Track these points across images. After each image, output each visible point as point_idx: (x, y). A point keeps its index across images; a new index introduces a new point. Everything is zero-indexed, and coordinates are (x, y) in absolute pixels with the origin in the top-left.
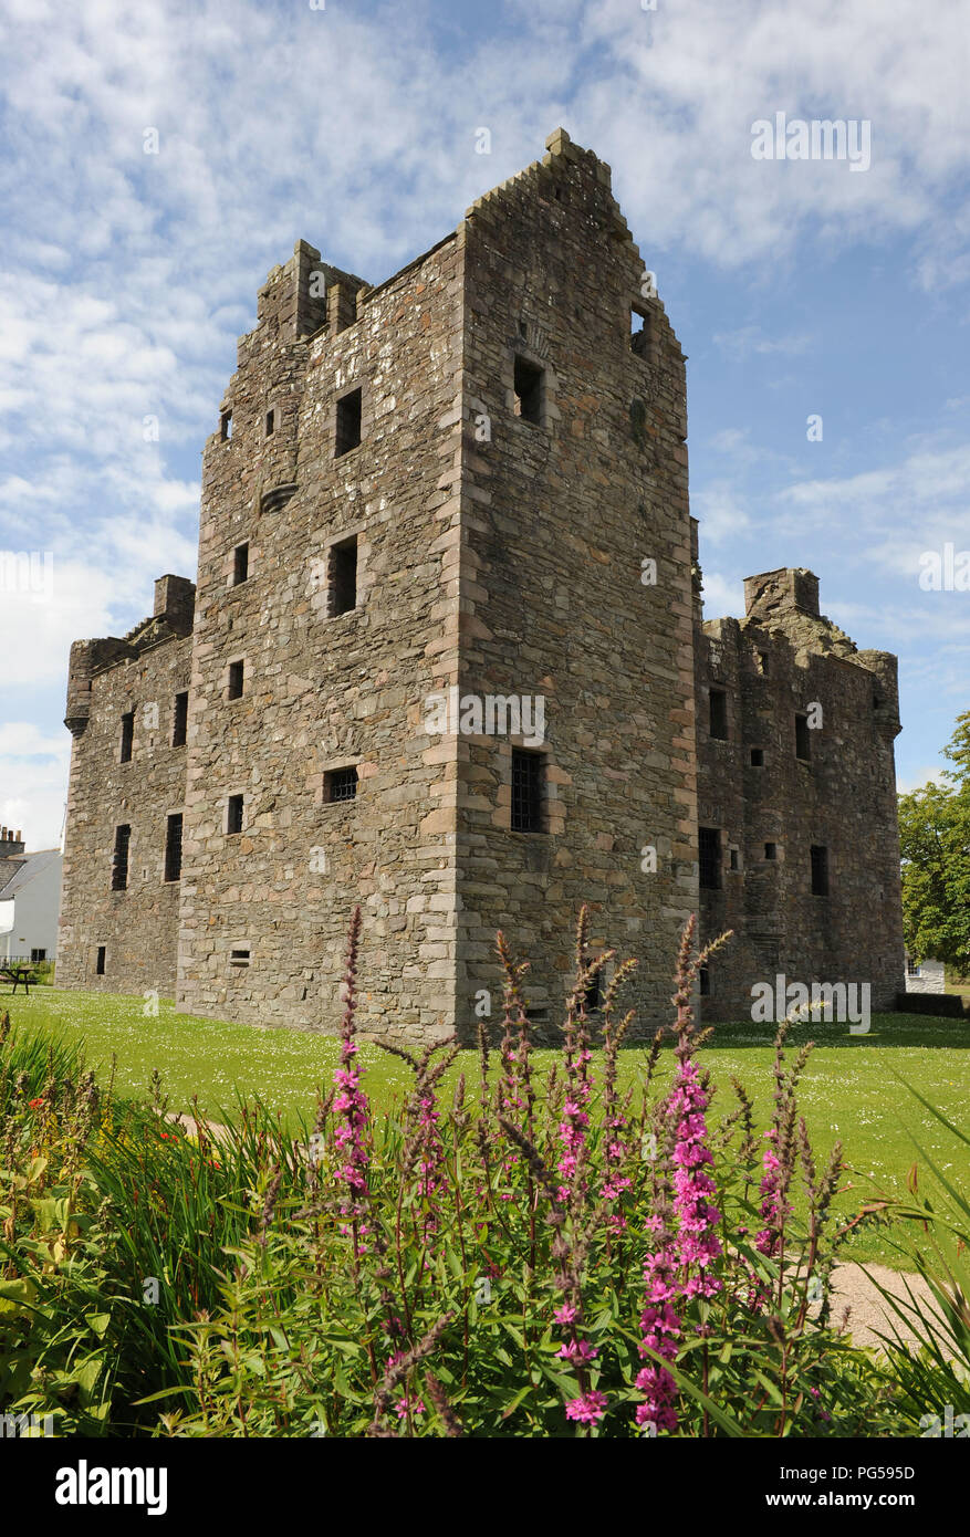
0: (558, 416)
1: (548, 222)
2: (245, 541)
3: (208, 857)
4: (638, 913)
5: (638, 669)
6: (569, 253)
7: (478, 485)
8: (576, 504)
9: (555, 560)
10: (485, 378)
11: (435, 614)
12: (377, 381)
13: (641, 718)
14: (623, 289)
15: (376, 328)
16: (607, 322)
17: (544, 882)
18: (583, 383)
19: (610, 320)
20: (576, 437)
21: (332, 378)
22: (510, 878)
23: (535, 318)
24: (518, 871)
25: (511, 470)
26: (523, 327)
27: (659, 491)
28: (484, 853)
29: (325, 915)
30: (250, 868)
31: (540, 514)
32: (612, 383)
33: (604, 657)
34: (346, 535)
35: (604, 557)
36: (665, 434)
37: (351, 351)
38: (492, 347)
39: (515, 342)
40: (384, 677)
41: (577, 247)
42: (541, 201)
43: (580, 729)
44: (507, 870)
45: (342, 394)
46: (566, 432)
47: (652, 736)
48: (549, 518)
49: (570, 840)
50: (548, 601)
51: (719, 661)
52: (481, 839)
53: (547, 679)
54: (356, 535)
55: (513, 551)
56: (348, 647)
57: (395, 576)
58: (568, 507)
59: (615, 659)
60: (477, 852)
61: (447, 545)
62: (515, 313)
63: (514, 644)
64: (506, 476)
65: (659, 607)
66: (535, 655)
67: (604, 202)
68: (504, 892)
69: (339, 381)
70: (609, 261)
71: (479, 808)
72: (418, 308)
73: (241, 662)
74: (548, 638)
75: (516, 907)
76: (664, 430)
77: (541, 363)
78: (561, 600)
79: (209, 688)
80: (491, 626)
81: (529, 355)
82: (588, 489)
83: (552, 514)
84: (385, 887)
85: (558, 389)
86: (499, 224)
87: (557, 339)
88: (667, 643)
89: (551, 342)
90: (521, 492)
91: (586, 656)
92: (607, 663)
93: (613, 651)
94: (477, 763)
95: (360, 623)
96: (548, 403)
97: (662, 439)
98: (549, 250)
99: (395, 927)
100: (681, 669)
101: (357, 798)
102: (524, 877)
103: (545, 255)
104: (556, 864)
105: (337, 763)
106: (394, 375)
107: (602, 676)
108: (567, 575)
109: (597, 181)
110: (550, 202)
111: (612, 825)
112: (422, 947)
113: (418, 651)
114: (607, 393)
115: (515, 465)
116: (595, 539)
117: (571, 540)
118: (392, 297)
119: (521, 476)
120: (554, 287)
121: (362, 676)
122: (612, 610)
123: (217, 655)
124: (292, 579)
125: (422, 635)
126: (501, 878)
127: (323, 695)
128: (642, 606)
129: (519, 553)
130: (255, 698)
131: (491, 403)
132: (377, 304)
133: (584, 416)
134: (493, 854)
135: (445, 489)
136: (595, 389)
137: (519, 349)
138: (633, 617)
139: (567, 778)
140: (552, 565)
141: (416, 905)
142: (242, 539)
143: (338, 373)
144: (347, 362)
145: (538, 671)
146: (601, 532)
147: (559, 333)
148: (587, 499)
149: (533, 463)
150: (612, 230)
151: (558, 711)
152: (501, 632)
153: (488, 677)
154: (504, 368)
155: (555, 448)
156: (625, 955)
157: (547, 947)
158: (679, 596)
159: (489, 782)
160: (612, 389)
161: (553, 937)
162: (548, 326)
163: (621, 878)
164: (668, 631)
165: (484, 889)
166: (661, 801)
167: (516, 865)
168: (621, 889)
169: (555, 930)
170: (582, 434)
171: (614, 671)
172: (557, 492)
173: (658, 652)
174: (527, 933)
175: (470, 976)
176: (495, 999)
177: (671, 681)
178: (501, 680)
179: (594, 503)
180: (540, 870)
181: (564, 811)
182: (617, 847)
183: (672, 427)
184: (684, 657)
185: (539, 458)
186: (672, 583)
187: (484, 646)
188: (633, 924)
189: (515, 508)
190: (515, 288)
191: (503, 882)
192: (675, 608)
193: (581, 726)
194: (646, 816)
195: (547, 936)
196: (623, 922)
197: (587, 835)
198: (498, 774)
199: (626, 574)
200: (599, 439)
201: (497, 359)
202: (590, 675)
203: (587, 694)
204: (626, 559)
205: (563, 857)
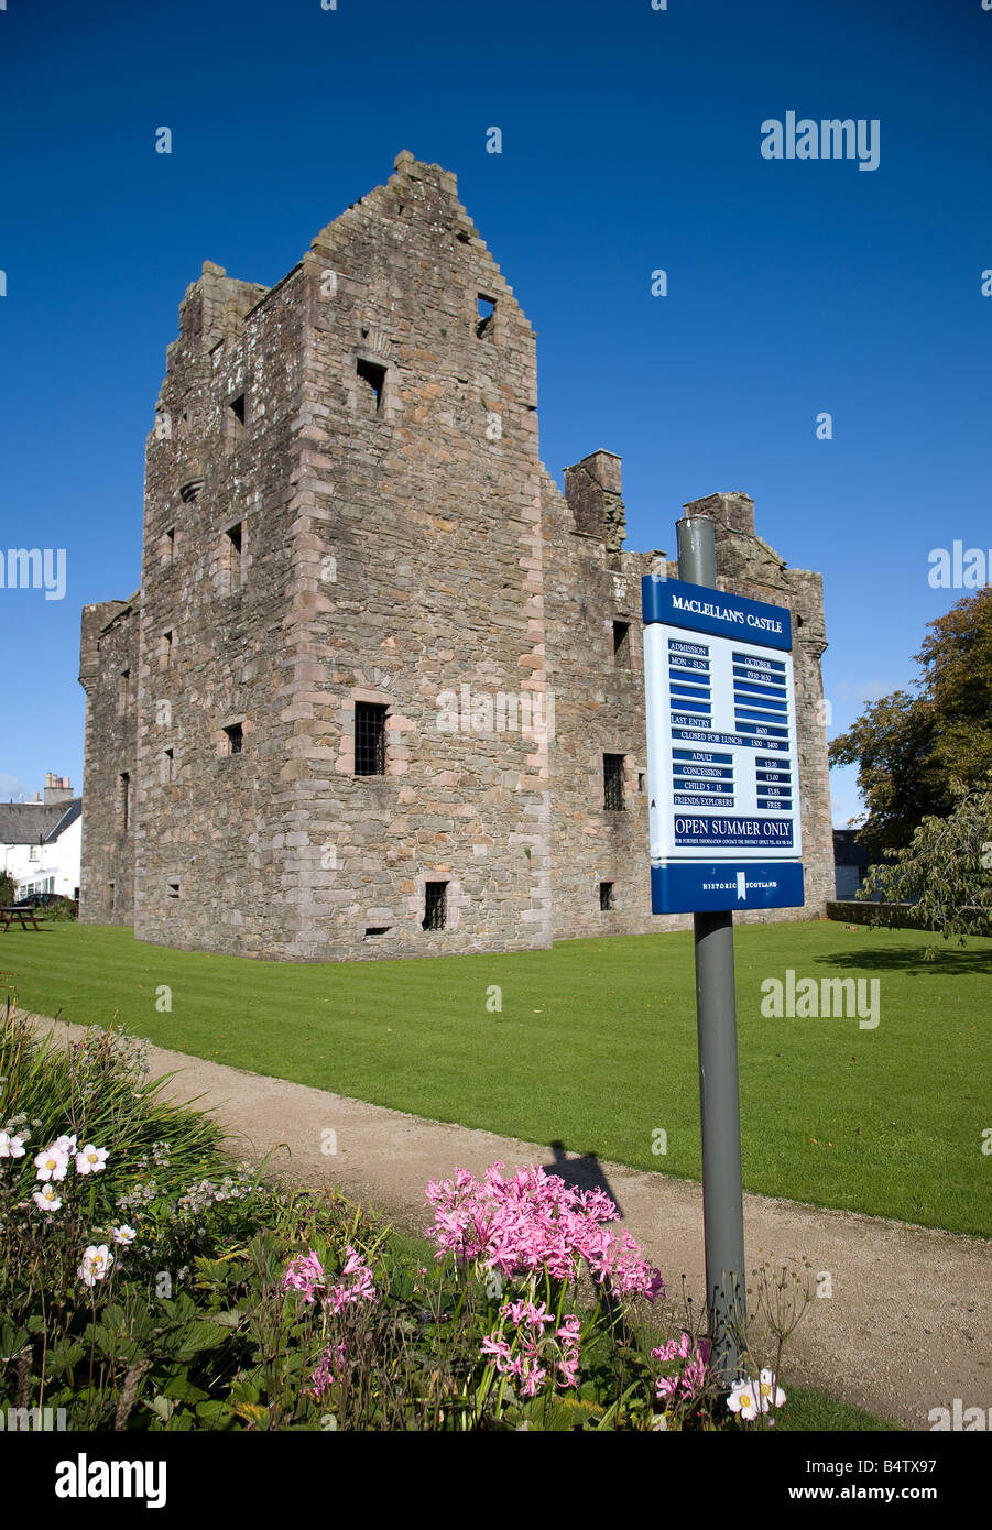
0: (400, 406)
1: (390, 239)
2: (171, 527)
3: (151, 804)
4: (485, 840)
5: (484, 622)
6: (411, 261)
7: (320, 479)
8: (419, 483)
9: (398, 534)
10: (327, 384)
11: (288, 593)
12: (254, 389)
13: (487, 665)
14: (469, 281)
15: (253, 342)
16: (452, 315)
17: (387, 817)
18: (425, 373)
19: (455, 313)
20: (419, 424)
21: (225, 387)
22: (354, 815)
23: (377, 324)
24: (362, 809)
25: (353, 462)
26: (365, 334)
27: (506, 459)
28: (328, 795)
29: (224, 852)
30: (178, 814)
31: (383, 495)
32: (456, 369)
33: (448, 615)
34: (235, 523)
35: (449, 526)
36: (515, 407)
37: (238, 362)
38: (334, 357)
39: (356, 349)
40: (258, 647)
41: (421, 254)
42: (385, 220)
43: (425, 681)
44: (352, 809)
45: (232, 399)
46: (408, 423)
47: (498, 681)
48: (393, 498)
49: (416, 779)
50: (391, 572)
51: (623, 595)
52: (325, 784)
53: (390, 640)
54: (240, 524)
55: (354, 531)
56: (236, 620)
57: (265, 559)
58: (410, 486)
59: (459, 615)
60: (320, 795)
61: (295, 533)
62: (358, 324)
63: (356, 613)
64: (347, 467)
65: (507, 564)
66: (378, 620)
67: (448, 209)
68: (348, 827)
69: (231, 389)
70: (453, 260)
71: (323, 757)
72: (280, 326)
73: (170, 633)
74: (390, 603)
75: (361, 840)
76: (512, 404)
77: (384, 363)
78: (403, 569)
79: (150, 656)
80: (334, 600)
81: (371, 358)
82: (432, 467)
83: (396, 495)
84: (259, 827)
85: (401, 382)
86: (341, 249)
87: (400, 339)
88: (515, 595)
89: (394, 342)
90: (363, 478)
91: (430, 616)
92: (452, 620)
93: (457, 607)
94: (320, 719)
95: (243, 600)
96: (390, 396)
97: (511, 411)
98: (392, 262)
99: (266, 861)
100: (530, 618)
101: (243, 751)
102: (366, 814)
103: (388, 267)
104: (400, 801)
105: (231, 721)
106: (264, 385)
107: (447, 632)
108: (411, 546)
109: (443, 191)
110: (392, 218)
111: (457, 763)
112: (284, 877)
113: (278, 624)
114: (451, 379)
115: (357, 457)
116: (438, 511)
117: (413, 515)
118: (264, 316)
119: (364, 465)
120: (397, 294)
121: (245, 645)
122: (455, 572)
123: (155, 626)
124: (201, 561)
125: (280, 611)
126: (346, 816)
127: (221, 662)
128: (488, 565)
129: (360, 532)
130: (179, 665)
131: (333, 405)
132: (254, 322)
133: (426, 403)
134: (337, 795)
135: (295, 484)
136: (439, 377)
137: (361, 355)
138: (479, 576)
139: (412, 725)
140: (394, 539)
141: (278, 841)
142: (170, 525)
143: (231, 380)
144: (236, 371)
145: (381, 634)
146: (446, 504)
147: (402, 333)
148: (430, 477)
149: (376, 452)
150: (457, 232)
151: (401, 667)
152: (342, 604)
153: (332, 644)
154: (347, 373)
155: (398, 436)
156: (472, 878)
157: (391, 874)
158: (528, 551)
159: (332, 735)
160: (457, 375)
161: (398, 864)
162: (391, 329)
163: (468, 810)
164: (516, 584)
165: (329, 827)
166: (508, 738)
167: (360, 804)
168: (467, 821)
169: (400, 858)
170: (426, 419)
171: (459, 627)
172: (400, 473)
173: (505, 604)
174: (372, 864)
175: (317, 901)
176: (341, 919)
177: (520, 630)
178: (344, 646)
179: (439, 479)
180: (383, 807)
181: (408, 755)
182: (462, 783)
183: (520, 400)
184: (533, 606)
185: (381, 446)
186: (520, 541)
187: (328, 617)
188: (480, 850)
189: (358, 494)
190: (357, 302)
191: (347, 819)
192: (523, 563)
193: (425, 678)
194: (493, 753)
195: (392, 864)
196: (469, 849)
197: (432, 773)
198: (340, 727)
199: (471, 538)
200: (442, 421)
201: (339, 366)
202: (434, 632)
203: (431, 649)
204: (471, 525)
205: (407, 794)
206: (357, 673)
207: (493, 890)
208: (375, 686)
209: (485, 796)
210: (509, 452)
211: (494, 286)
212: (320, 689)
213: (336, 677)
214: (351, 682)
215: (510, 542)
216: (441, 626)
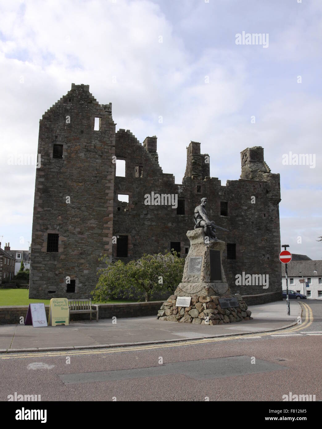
0: (67, 155)
1: (66, 109)
4: (88, 269)
5: (91, 209)
6: (73, 113)
7: (41, 177)
8: (71, 174)
9: (64, 189)
10: (44, 153)
13: (92, 222)
14: (92, 114)
17: (56, 263)
18: (76, 144)
19: (86, 125)
20: (72, 158)
22: (46, 262)
23: (60, 133)
25: (51, 172)
26: (56, 137)
28: (38, 257)
31: (60, 179)
32: (86, 140)
33: (79, 209)
35: (81, 184)
36: (106, 147)
38: (46, 145)
39: (53, 142)
41: (76, 111)
42: (64, 104)
43: (70, 227)
44: (45, 261)
46: (69, 158)
47: (96, 225)
48: (63, 179)
49: (65, 253)
50: (61, 199)
52: (38, 254)
53: (60, 217)
55: (50, 190)
58: (69, 175)
59: (83, 208)
60: (36, 257)
62: (54, 135)
63: (50, 211)
64: (49, 173)
65: (101, 192)
66: (56, 212)
67: (86, 95)
68: (44, 265)
70: (86, 110)
71: (38, 248)
74: (60, 207)
75: (47, 269)
77: (62, 144)
78: (65, 198)
80: (43, 208)
81: (58, 143)
82: (76, 169)
85: (67, 148)
86: (50, 116)
87: (68, 136)
88: (103, 201)
89: (66, 137)
90: (54, 176)
91: (73, 209)
93: (82, 206)
94: (37, 238)
96: (63, 152)
100: (108, 207)
102: (49, 262)
103: (65, 117)
104: (60, 259)
107: (78, 213)
109: (84, 91)
110: (67, 103)
111: (80, 248)
114: (84, 143)
115: (52, 170)
116: (77, 181)
117: (69, 183)
119: (54, 172)
122: (82, 197)
126: (43, 262)
128: (94, 193)
129: (52, 190)
133: (75, 152)
134: (41, 257)
136: (80, 144)
137: (55, 143)
138: (90, 197)
139: (65, 239)
145: (57, 216)
146: (80, 178)
147: (68, 134)
148: (75, 172)
149: (58, 168)
150: (88, 101)
151: (62, 224)
152: (45, 209)
153: (41, 219)
154: (50, 149)
155: (65, 162)
156: (83, 279)
157: (56, 277)
158: (109, 188)
159: (41, 242)
160: (86, 142)
161: (59, 275)
162: (64, 134)
163: (82, 261)
164: (103, 198)
165: (38, 265)
166: (98, 241)
167: (48, 259)
168: (82, 264)
169: (59, 274)
170: (75, 156)
171: (83, 211)
172: (65, 172)
173: (99, 204)
174: (50, 275)
175: (34, 283)
176: (40, 288)
177: (104, 210)
178: (45, 220)
179: (78, 172)
180: (55, 260)
181: (63, 247)
182: (81, 254)
183: (109, 145)
184: (109, 203)
185: (60, 166)
186: (106, 185)
187: (41, 213)
188: (86, 272)
189: (52, 180)
190: (55, 129)
191: (43, 263)
192: (107, 191)
193: (70, 226)
194: (93, 245)
195: (57, 275)
196: (83, 272)
197: (71, 251)
198: (43, 240)
199: (88, 187)
200: (80, 156)
201: (48, 147)
202: (74, 214)
203: (72, 218)
204: (88, 183)
205: (63, 257)
206: (49, 226)
207: (90, 283)
208: (54, 229)
209: (89, 258)
210: (103, 160)
211: (101, 114)
212: (38, 231)
213: (42, 227)
214: (47, 229)
215: (102, 186)
216: (76, 212)
